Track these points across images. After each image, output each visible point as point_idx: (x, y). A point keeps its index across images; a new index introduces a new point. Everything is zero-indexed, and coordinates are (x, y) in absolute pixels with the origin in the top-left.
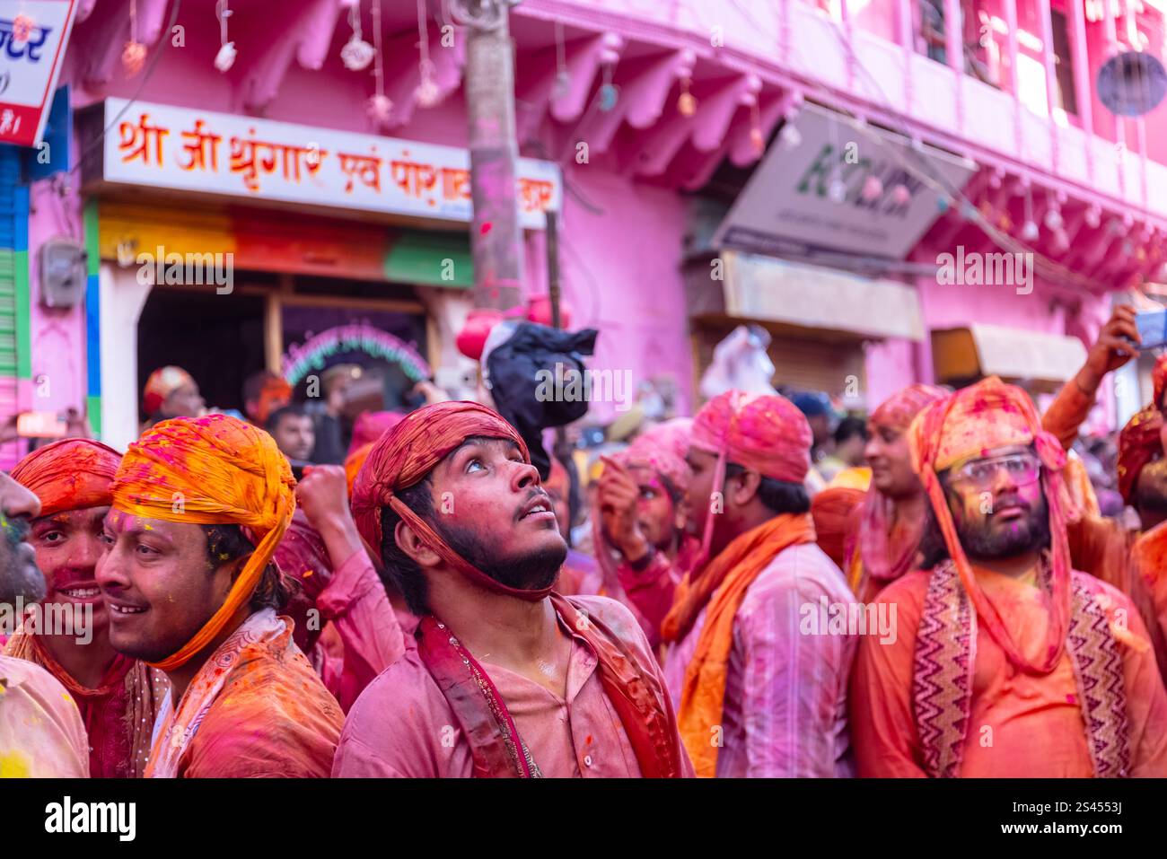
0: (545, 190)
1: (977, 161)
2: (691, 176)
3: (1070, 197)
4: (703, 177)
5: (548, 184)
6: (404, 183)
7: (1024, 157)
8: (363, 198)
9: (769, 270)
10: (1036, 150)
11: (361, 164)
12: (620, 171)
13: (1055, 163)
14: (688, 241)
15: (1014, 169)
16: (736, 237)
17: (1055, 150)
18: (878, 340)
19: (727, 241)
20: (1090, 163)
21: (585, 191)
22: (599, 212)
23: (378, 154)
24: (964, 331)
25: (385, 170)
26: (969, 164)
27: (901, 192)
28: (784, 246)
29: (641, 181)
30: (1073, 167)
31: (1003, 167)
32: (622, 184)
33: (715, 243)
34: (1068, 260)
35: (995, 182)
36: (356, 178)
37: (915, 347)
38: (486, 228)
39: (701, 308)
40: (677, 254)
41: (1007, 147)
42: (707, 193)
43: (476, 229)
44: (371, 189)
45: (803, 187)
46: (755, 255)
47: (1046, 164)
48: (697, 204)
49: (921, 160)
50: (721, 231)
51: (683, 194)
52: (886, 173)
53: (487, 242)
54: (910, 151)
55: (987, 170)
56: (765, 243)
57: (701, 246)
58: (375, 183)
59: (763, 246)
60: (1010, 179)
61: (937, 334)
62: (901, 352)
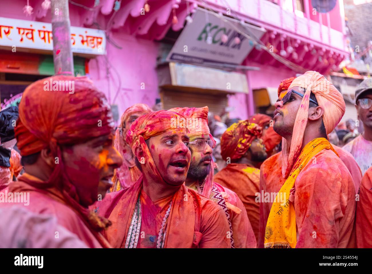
0: (99, 40)
1: (265, 29)
2: (159, 35)
3: (302, 42)
4: (163, 35)
5: (101, 38)
6: (44, 38)
7: (284, 27)
8: (27, 44)
9: (188, 69)
10: (288, 25)
11: (26, 32)
12: (131, 34)
13: (296, 30)
14: (158, 59)
15: (280, 32)
16: (175, 57)
17: (296, 25)
18: (232, 94)
19: (171, 58)
20: (309, 29)
21: (116, 40)
22: (120, 48)
23: (33, 28)
24: (264, 90)
25: (36, 33)
26: (263, 30)
27: (237, 40)
28: (194, 60)
29: (139, 37)
30: (303, 31)
31: (275, 31)
32: (132, 38)
33: (167, 59)
34: (303, 64)
35: (273, 36)
36: (24, 36)
37: (247, 96)
38: (58, 52)
39: (163, 83)
40: (154, 63)
41: (277, 23)
42: (164, 41)
43: (55, 53)
44: (31, 40)
45: (200, 39)
46: (183, 64)
47: (293, 30)
48: (162, 45)
49: (244, 28)
50: (170, 55)
51: (157, 42)
52: (231, 34)
53: (58, 58)
54: (240, 25)
55: (269, 32)
56: (186, 59)
57: (163, 61)
58: (32, 38)
59: (186, 60)
60: (278, 35)
61: (255, 91)
62: (242, 98)
